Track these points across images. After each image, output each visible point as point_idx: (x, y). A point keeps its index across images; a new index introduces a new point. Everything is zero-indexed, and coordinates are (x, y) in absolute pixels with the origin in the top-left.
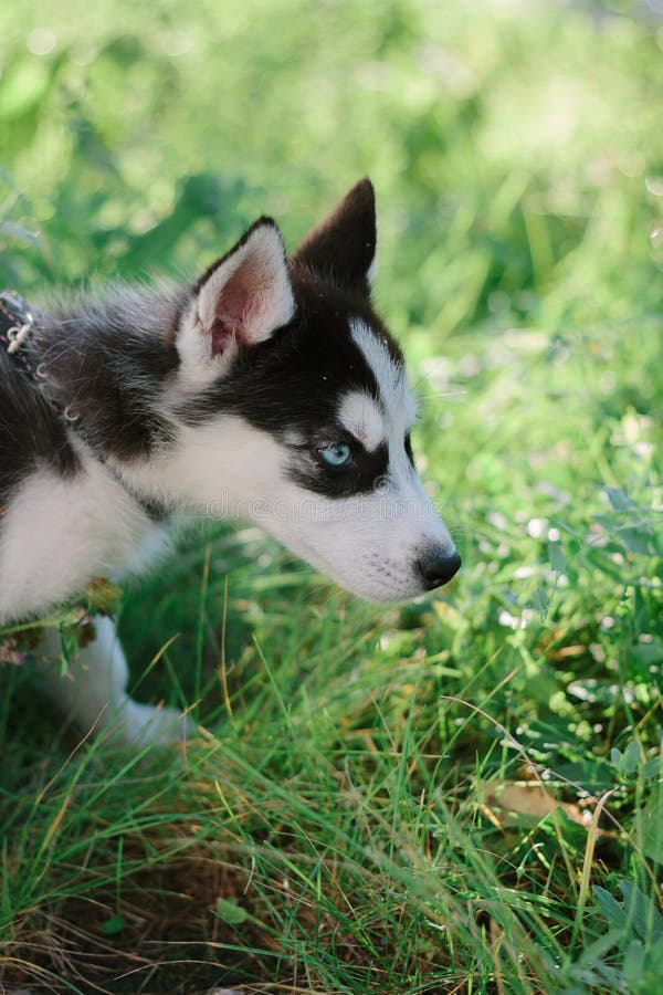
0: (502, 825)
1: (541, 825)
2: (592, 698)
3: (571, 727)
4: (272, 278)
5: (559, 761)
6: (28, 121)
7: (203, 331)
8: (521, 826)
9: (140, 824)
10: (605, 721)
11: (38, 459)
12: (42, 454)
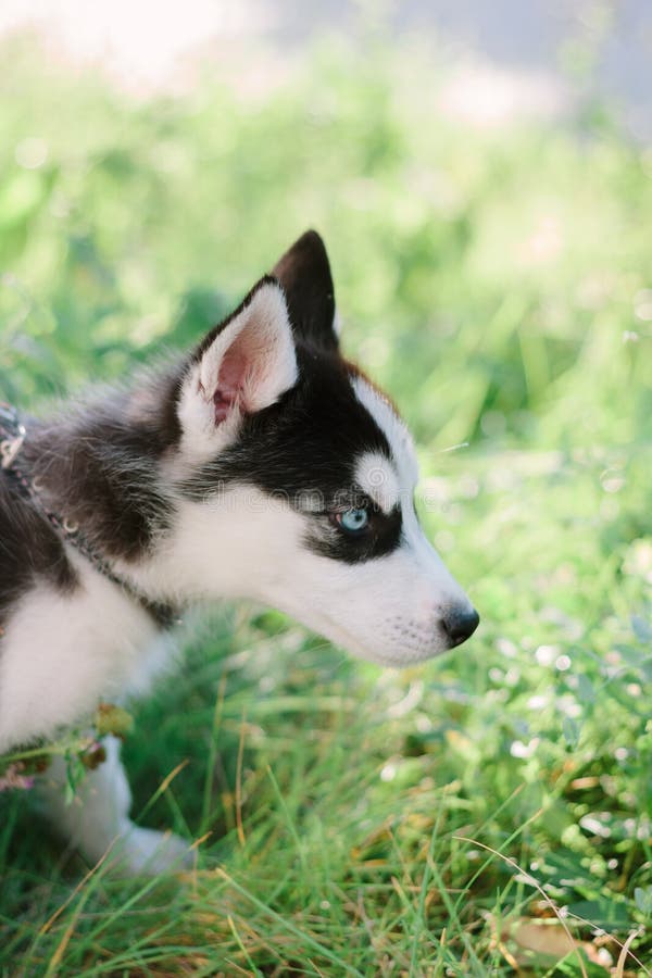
0: (518, 963)
1: (560, 965)
2: (606, 832)
3: (585, 862)
4: (275, 340)
5: (575, 898)
6: (20, 232)
7: (205, 399)
8: (537, 966)
9: (145, 957)
10: (621, 857)
11: (35, 575)
12: (40, 570)
